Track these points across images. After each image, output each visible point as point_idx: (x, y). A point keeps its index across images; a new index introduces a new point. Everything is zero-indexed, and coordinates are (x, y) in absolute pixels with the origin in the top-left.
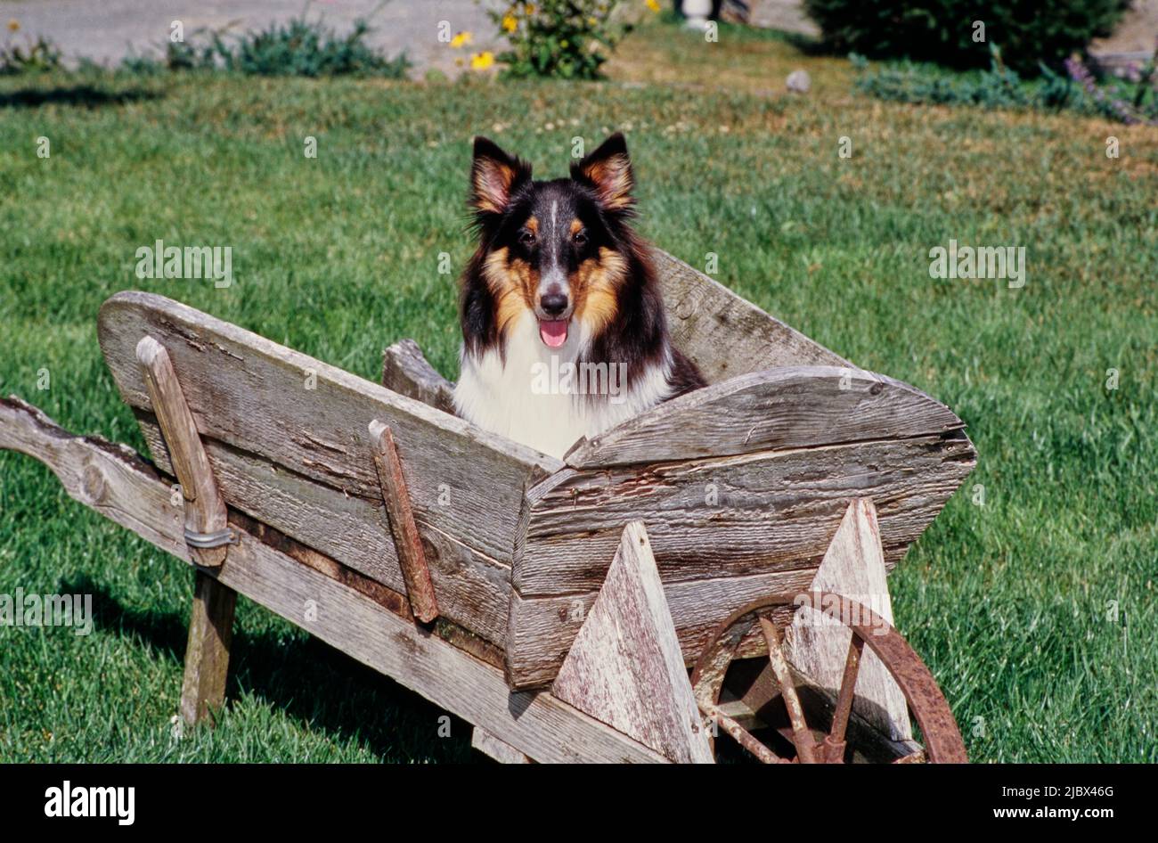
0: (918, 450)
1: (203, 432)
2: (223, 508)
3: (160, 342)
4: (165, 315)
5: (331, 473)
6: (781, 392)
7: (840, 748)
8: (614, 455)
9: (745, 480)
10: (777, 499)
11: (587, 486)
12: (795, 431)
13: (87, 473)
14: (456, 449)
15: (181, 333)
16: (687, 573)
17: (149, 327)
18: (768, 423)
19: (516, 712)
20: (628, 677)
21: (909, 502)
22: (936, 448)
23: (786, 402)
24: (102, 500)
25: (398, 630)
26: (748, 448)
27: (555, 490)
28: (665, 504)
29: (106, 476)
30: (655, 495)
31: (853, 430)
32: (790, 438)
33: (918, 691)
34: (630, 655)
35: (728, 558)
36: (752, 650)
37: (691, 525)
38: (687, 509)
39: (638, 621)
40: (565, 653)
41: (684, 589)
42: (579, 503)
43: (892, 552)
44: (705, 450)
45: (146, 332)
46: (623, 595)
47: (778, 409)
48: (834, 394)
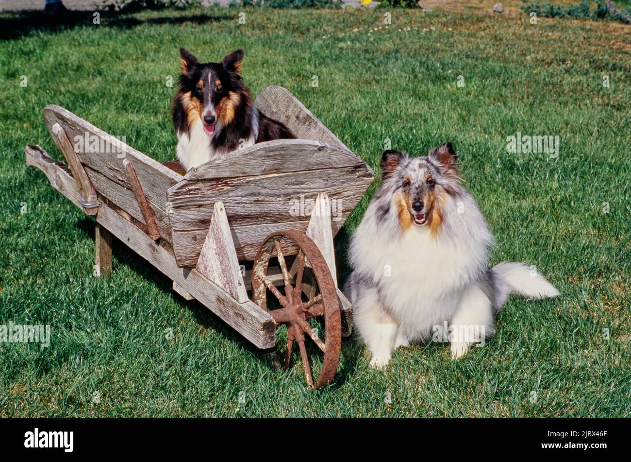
0: (344, 173)
1: (82, 162)
2: (95, 192)
3: (60, 125)
4: (60, 115)
5: (119, 180)
6: (277, 150)
7: (299, 292)
8: (204, 175)
9: (266, 185)
10: (283, 193)
11: (193, 187)
12: (285, 165)
13: (56, 177)
14: (151, 172)
15: (66, 122)
16: (249, 222)
17: (57, 119)
18: (273, 162)
19: (186, 276)
20: (218, 263)
21: (346, 194)
22: (353, 172)
23: (281, 154)
24: (61, 187)
25: (150, 243)
26: (265, 172)
27: (178, 189)
28: (231, 194)
29: (62, 178)
30: (225, 191)
31: (312, 165)
32: (284, 168)
34: (219, 255)
35: (266, 216)
36: (287, 252)
37: (246, 203)
38: (242, 196)
39: (220, 241)
40: (199, 253)
41: (248, 228)
42: (190, 194)
43: (344, 214)
44: (246, 173)
45: (56, 121)
46: (215, 230)
47: (277, 157)
48: (301, 151)
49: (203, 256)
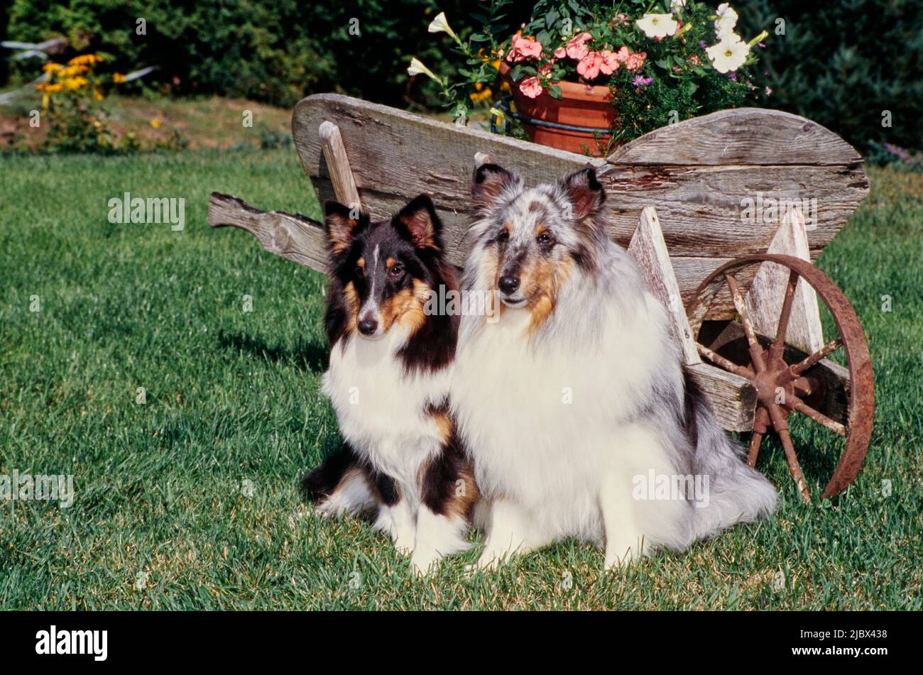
0: (832, 175)
1: (359, 185)
3: (334, 124)
4: (339, 105)
5: (445, 198)
6: (746, 123)
7: (781, 350)
8: (638, 157)
9: (721, 184)
11: (620, 176)
12: (754, 152)
13: (277, 233)
15: (349, 115)
16: (679, 250)
17: (328, 115)
18: (737, 144)
21: (826, 215)
22: (844, 175)
23: (750, 131)
24: (287, 248)
26: (724, 161)
28: (668, 196)
29: (290, 233)
30: (662, 188)
31: (791, 156)
32: (750, 157)
33: (834, 301)
35: (706, 242)
36: (718, 314)
37: (684, 215)
38: (683, 202)
39: (650, 271)
42: (615, 188)
44: (696, 160)
45: (324, 119)
46: (640, 256)
47: (744, 135)
48: (780, 128)
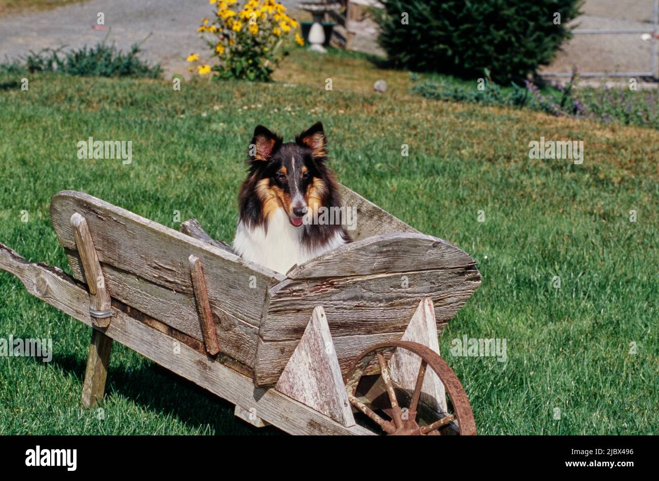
0: (454, 275)
1: (101, 260)
2: (109, 298)
3: (83, 216)
4: (86, 202)
5: (167, 281)
6: (390, 245)
7: (414, 415)
8: (310, 273)
9: (372, 287)
10: (387, 297)
11: (297, 288)
12: (396, 264)
13: (38, 281)
14: (233, 270)
15: (94, 211)
16: (342, 332)
17: (77, 208)
18: (384, 260)
19: (257, 398)
20: (313, 380)
21: (449, 300)
22: (462, 274)
23: (393, 250)
24: (45, 294)
25: (198, 359)
26: (374, 272)
27: (282, 289)
28: (333, 298)
29: (48, 282)
30: (329, 293)
31: (424, 264)
32: (394, 267)
33: (452, 386)
34: (315, 370)
35: (362, 325)
36: (372, 371)
37: (345, 309)
38: (344, 300)
39: (319, 354)
40: (283, 369)
41: (340, 340)
42: (293, 296)
43: (440, 325)
44: (354, 272)
45: (75, 211)
46: (312, 341)
47: (389, 253)
48: (416, 246)
49: (288, 372)
